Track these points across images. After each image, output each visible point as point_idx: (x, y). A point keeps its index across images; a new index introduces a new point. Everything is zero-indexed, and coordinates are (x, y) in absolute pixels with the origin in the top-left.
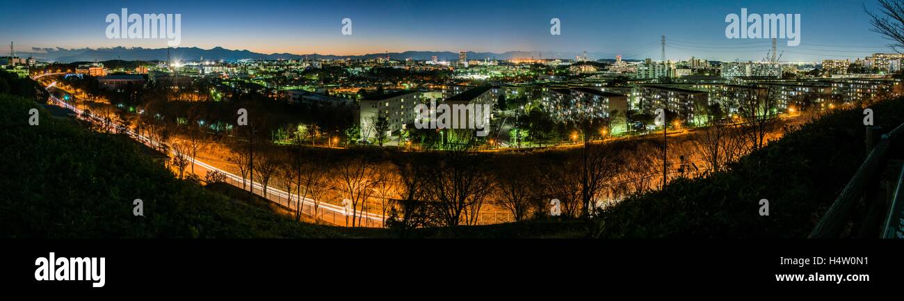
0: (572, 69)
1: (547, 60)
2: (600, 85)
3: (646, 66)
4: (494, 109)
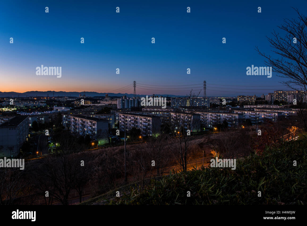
0: (75, 103)
1: (59, 97)
4: (30, 131)
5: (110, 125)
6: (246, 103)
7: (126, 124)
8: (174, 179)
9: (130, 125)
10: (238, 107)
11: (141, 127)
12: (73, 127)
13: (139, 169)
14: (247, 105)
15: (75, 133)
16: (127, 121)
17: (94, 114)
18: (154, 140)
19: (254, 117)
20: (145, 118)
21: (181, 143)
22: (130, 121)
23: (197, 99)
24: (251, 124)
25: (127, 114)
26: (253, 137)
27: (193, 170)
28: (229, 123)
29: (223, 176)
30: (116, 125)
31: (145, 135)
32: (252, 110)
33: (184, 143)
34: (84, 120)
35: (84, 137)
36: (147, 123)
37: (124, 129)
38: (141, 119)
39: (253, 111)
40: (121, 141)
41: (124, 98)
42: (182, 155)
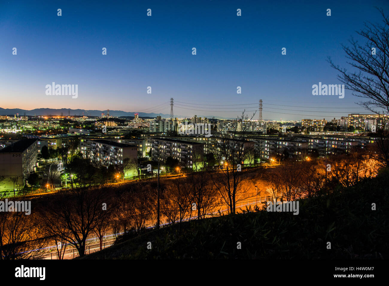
0: (96, 124)
1: (75, 116)
2: (118, 137)
3: (157, 122)
4: (38, 159)
5: (139, 153)
6: (313, 129)
7: (161, 153)
9: (165, 154)
11: (179, 157)
15: (95, 162)
16: (161, 148)
17: (120, 139)
18: (195, 172)
19: (323, 146)
20: (184, 146)
22: (165, 149)
24: (318, 155)
28: (290, 153)
30: (147, 154)
31: (184, 167)
32: (319, 137)
34: (107, 146)
35: (107, 167)
36: (186, 151)
37: (157, 158)
39: (321, 139)
40: (153, 174)
41: (158, 119)
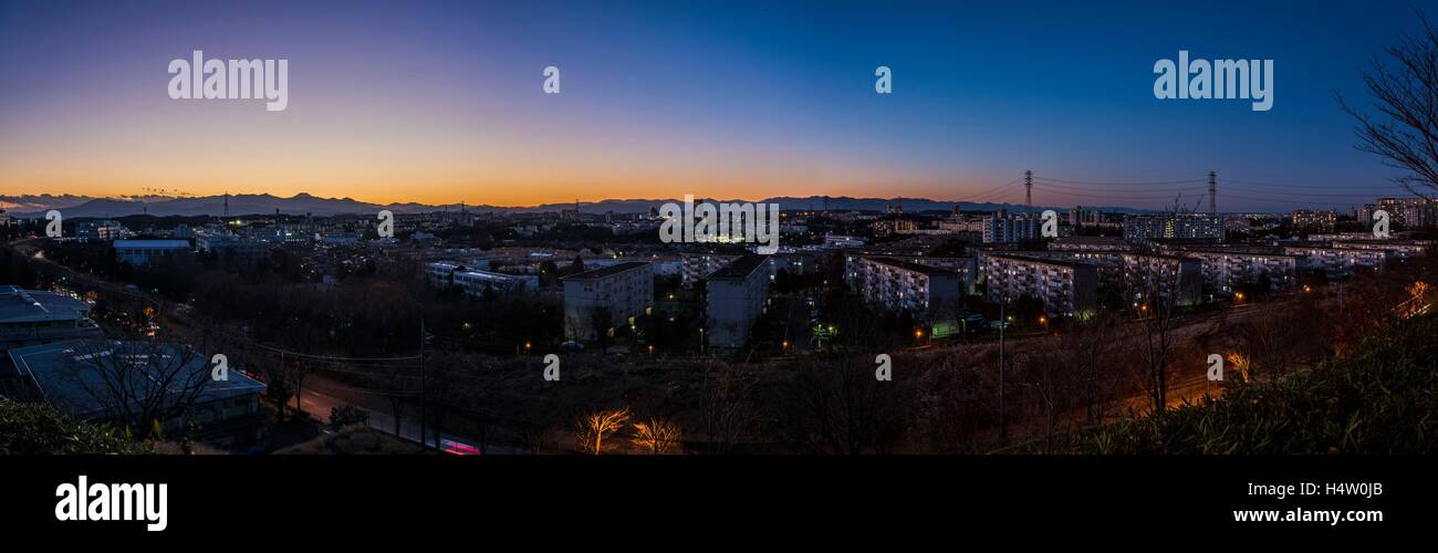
0: (876, 226)
5: (962, 287)
6: (1314, 229)
7: (1006, 285)
8: (1132, 433)
9: (1016, 287)
10: (1296, 238)
11: (1045, 293)
12: (870, 287)
13: (1038, 406)
14: (1316, 233)
15: (875, 302)
16: (1006, 276)
17: (923, 256)
18: (1078, 327)
19: (1333, 262)
20: (1055, 270)
21: (1150, 337)
22: (1016, 277)
23: (1192, 218)
24: (1326, 281)
25: (1009, 257)
26: (1331, 314)
27: (1182, 406)
28: (1272, 279)
29: (1259, 418)
30: (978, 287)
31: (1055, 316)
32: (1327, 245)
33: (1158, 336)
34: (898, 270)
35: (898, 315)
36: (1060, 282)
37: (999, 297)
38: (1045, 273)
39: (1331, 247)
40: (990, 330)
41: (999, 215)
42: (1153, 367)
